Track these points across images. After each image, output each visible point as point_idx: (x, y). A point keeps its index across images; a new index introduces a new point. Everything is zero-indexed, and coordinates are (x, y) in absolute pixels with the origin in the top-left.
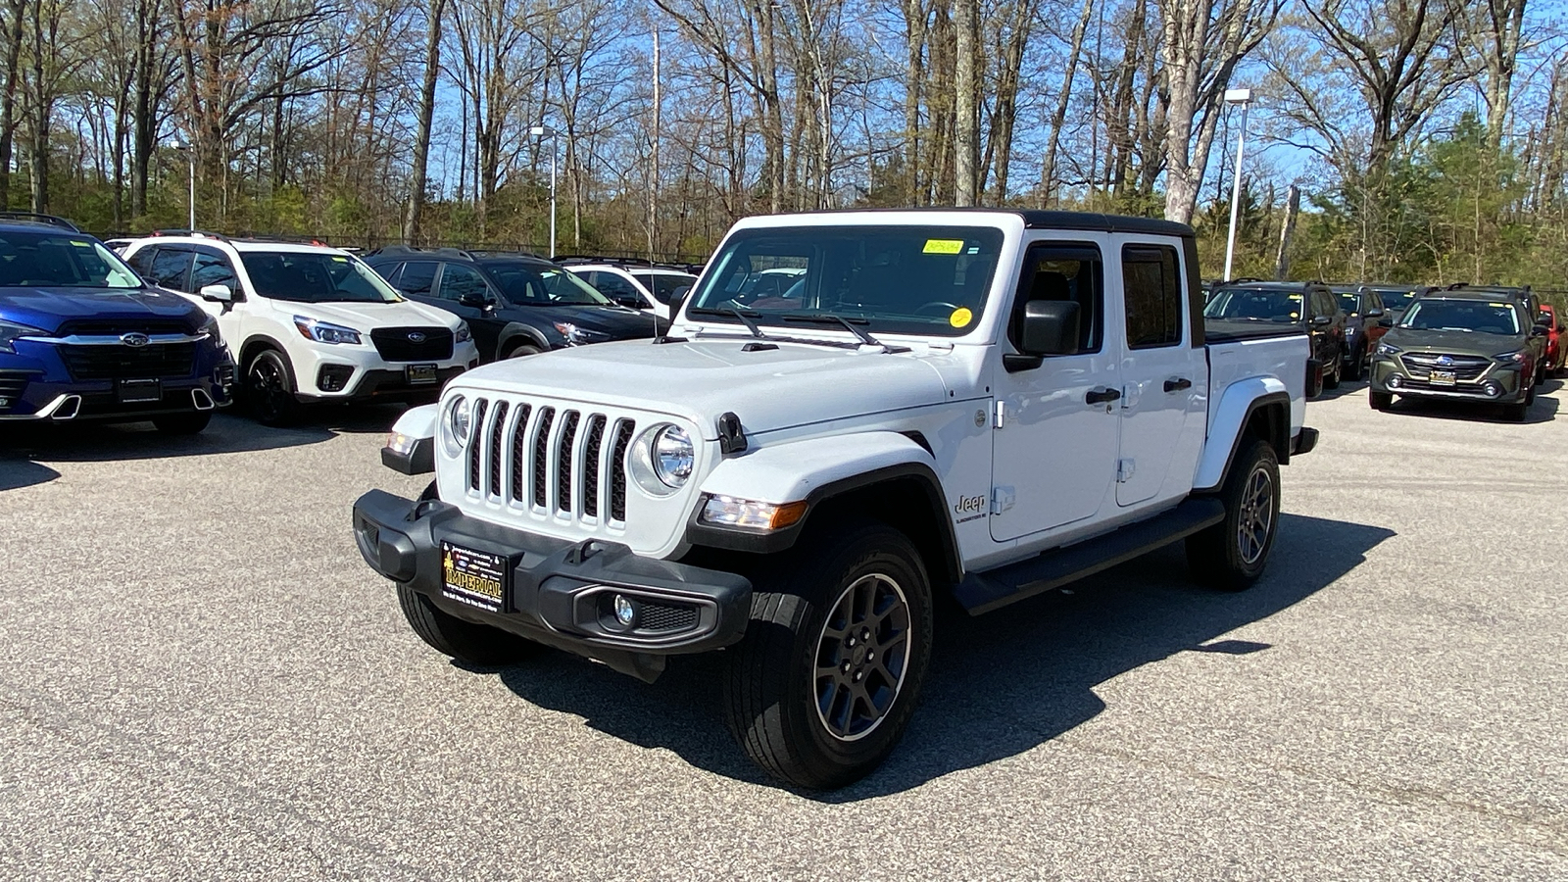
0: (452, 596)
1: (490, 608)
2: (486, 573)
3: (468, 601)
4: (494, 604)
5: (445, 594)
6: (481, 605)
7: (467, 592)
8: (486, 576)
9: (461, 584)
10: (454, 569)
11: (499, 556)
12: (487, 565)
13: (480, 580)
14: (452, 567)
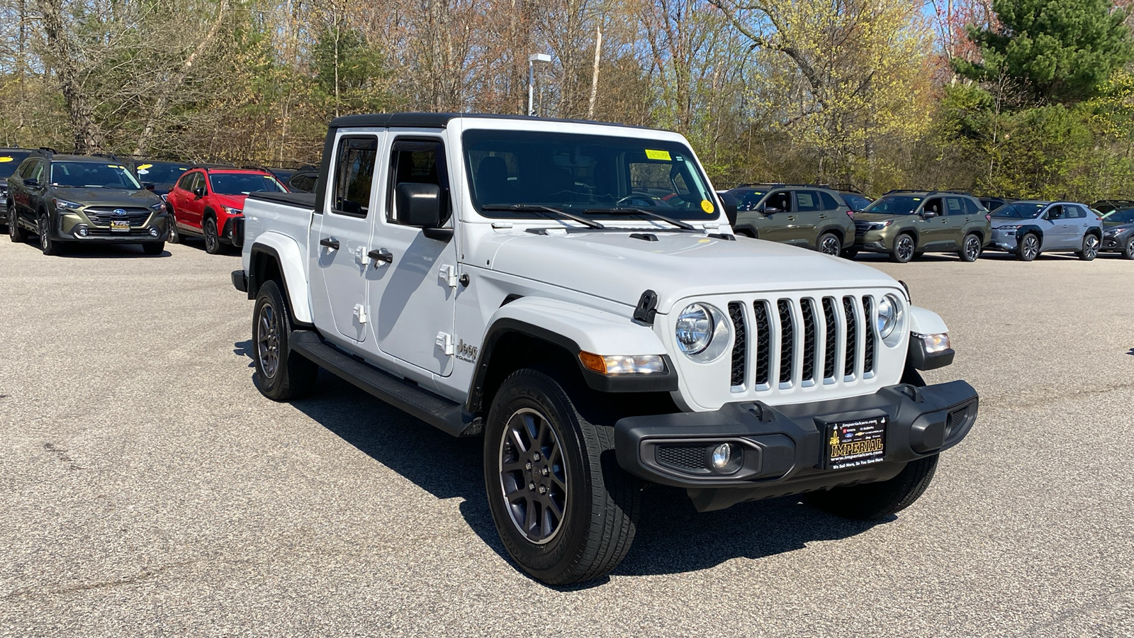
0: (842, 466)
1: (877, 460)
2: (868, 435)
3: (858, 464)
4: (878, 456)
5: (835, 467)
6: (869, 462)
7: (851, 457)
8: (870, 438)
9: (847, 453)
10: (841, 443)
11: (884, 416)
12: (872, 428)
13: (864, 443)
14: (838, 442)
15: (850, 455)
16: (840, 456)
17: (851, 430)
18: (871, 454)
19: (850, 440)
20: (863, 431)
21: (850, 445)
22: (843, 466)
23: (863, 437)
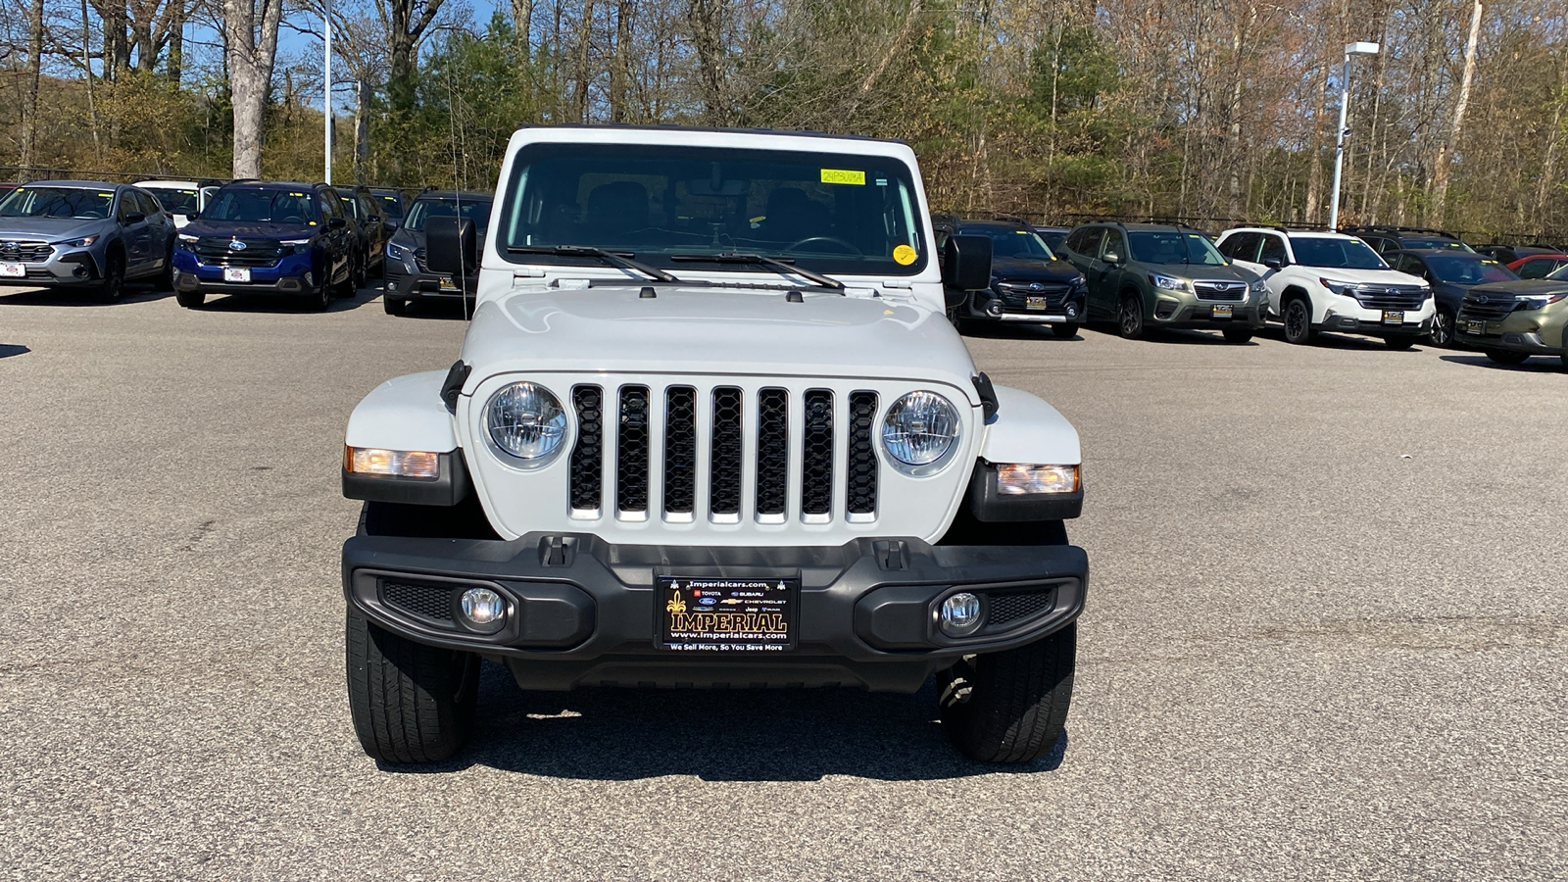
1: (771, 647)
2: (752, 606)
3: (726, 647)
4: (775, 642)
6: (749, 647)
7: (714, 636)
8: (756, 610)
9: (704, 628)
10: (689, 611)
11: (783, 580)
12: (758, 594)
13: (742, 618)
14: (684, 609)
15: (713, 633)
16: (691, 631)
17: (713, 593)
18: (760, 636)
19: (711, 609)
20: (738, 598)
21: (712, 617)
22: (693, 647)
23: (741, 608)
